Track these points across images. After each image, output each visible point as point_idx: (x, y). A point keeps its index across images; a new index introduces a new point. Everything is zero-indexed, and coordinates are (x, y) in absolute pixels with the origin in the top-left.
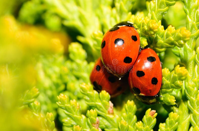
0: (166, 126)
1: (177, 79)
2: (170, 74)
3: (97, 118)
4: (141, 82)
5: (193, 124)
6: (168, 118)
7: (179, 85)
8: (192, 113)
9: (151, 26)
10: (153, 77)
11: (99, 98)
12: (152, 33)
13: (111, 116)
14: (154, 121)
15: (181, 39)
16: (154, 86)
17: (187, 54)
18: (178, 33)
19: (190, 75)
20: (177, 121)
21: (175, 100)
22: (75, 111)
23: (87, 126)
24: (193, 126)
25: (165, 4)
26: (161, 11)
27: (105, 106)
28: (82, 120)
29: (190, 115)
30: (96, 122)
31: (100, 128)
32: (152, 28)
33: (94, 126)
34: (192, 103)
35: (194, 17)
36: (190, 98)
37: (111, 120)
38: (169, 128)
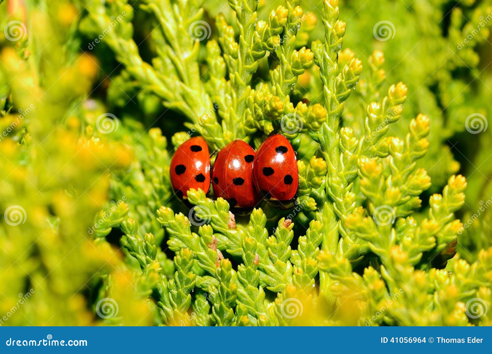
0: (307, 239)
1: (315, 175)
2: (305, 169)
3: (213, 236)
4: (270, 182)
5: (342, 235)
6: (309, 228)
7: (318, 183)
8: (341, 219)
9: (274, 105)
10: (285, 174)
11: (215, 207)
12: (277, 114)
13: (233, 232)
14: (291, 234)
15: (315, 120)
16: (289, 186)
17: (328, 138)
18: (310, 111)
19: (334, 168)
20: (320, 232)
21: (316, 204)
22: (182, 228)
23: (201, 248)
24: (343, 237)
25: (291, 73)
26: (288, 83)
27: (224, 218)
28: (193, 240)
29: (338, 222)
30: (212, 241)
31: (219, 249)
32: (276, 108)
33: (210, 248)
34: (338, 205)
35: (334, 88)
36: (336, 199)
37: (234, 237)
38: (311, 242)
